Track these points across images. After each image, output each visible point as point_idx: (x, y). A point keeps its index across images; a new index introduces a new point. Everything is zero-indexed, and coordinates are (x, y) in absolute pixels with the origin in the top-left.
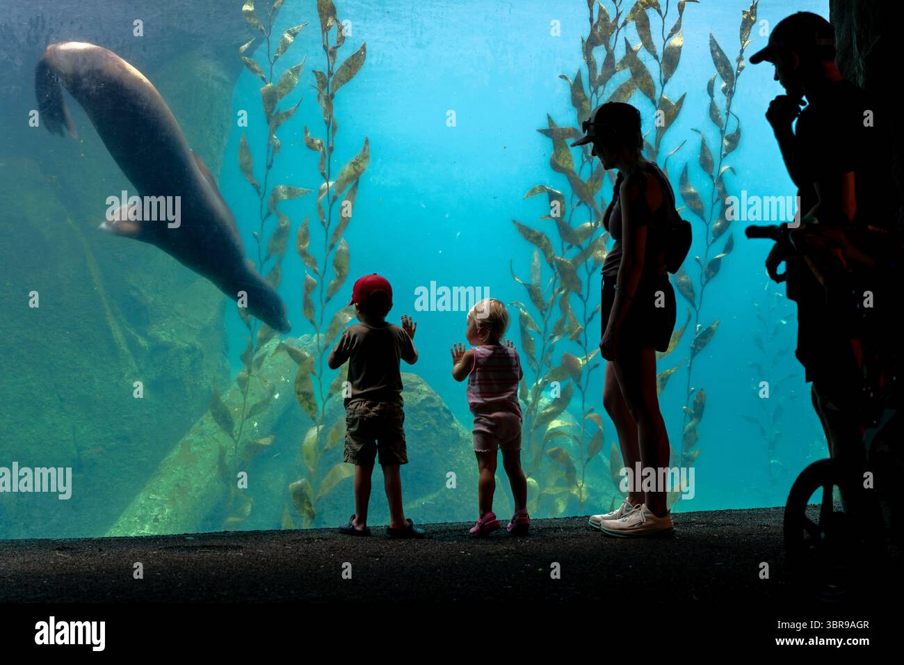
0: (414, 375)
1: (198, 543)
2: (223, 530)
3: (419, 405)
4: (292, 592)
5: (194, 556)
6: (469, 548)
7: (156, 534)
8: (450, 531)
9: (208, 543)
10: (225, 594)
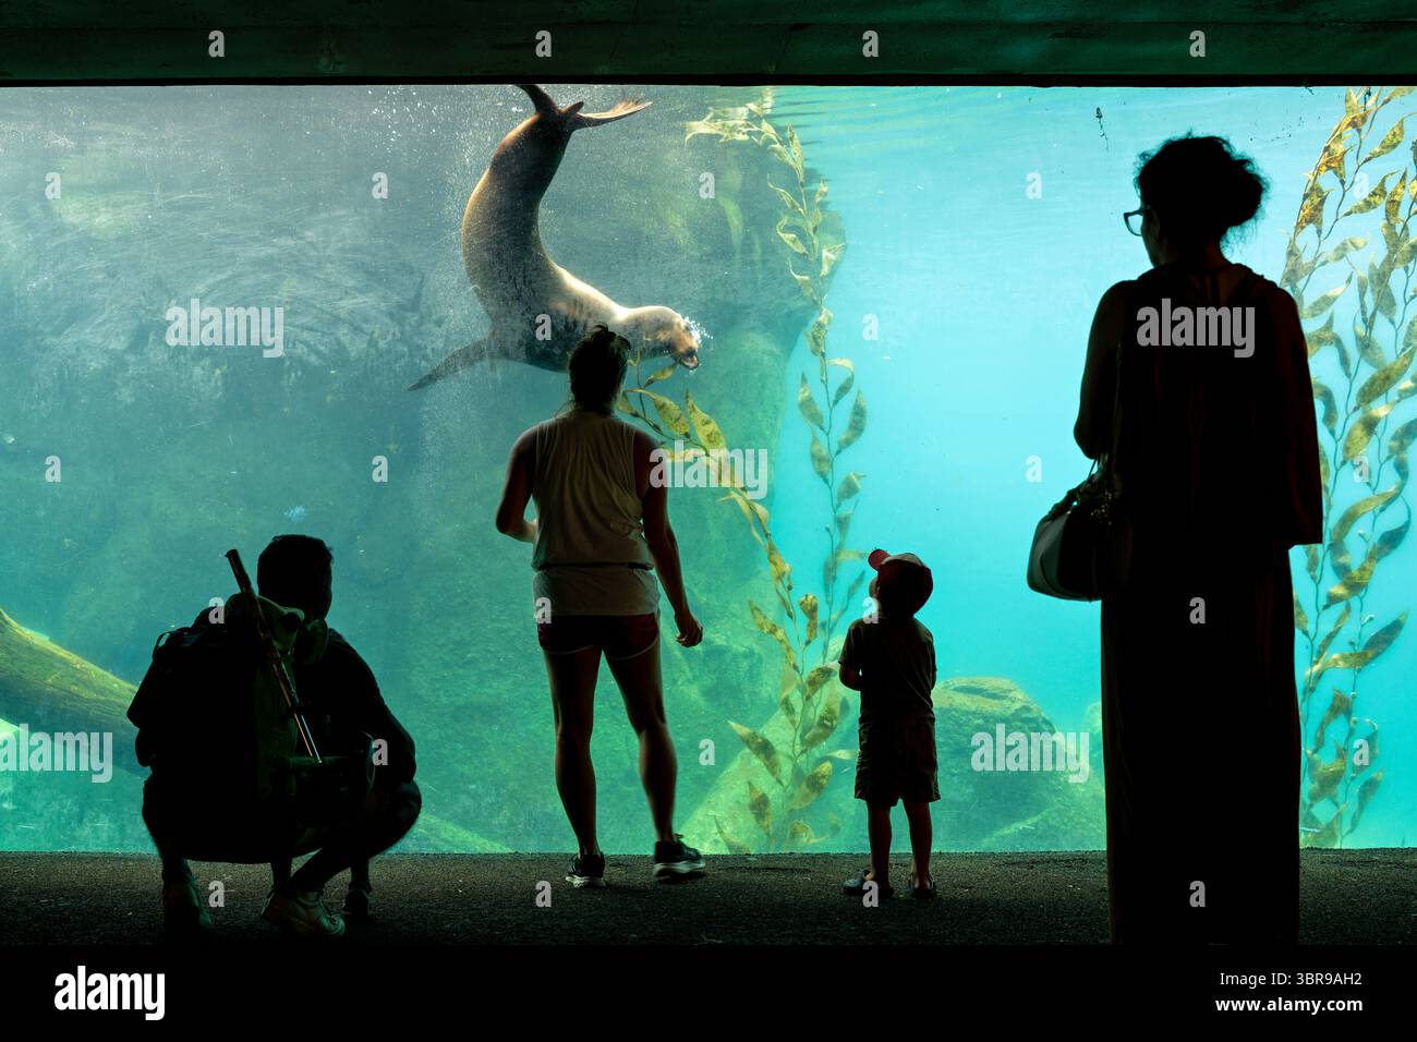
0: (1005, 681)
1: (760, 864)
2: (788, 852)
3: (1013, 715)
4: (868, 923)
5: (757, 878)
6: (1079, 882)
7: (716, 853)
8: (1055, 861)
9: (771, 865)
10: (791, 921)
